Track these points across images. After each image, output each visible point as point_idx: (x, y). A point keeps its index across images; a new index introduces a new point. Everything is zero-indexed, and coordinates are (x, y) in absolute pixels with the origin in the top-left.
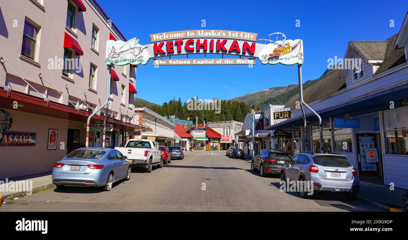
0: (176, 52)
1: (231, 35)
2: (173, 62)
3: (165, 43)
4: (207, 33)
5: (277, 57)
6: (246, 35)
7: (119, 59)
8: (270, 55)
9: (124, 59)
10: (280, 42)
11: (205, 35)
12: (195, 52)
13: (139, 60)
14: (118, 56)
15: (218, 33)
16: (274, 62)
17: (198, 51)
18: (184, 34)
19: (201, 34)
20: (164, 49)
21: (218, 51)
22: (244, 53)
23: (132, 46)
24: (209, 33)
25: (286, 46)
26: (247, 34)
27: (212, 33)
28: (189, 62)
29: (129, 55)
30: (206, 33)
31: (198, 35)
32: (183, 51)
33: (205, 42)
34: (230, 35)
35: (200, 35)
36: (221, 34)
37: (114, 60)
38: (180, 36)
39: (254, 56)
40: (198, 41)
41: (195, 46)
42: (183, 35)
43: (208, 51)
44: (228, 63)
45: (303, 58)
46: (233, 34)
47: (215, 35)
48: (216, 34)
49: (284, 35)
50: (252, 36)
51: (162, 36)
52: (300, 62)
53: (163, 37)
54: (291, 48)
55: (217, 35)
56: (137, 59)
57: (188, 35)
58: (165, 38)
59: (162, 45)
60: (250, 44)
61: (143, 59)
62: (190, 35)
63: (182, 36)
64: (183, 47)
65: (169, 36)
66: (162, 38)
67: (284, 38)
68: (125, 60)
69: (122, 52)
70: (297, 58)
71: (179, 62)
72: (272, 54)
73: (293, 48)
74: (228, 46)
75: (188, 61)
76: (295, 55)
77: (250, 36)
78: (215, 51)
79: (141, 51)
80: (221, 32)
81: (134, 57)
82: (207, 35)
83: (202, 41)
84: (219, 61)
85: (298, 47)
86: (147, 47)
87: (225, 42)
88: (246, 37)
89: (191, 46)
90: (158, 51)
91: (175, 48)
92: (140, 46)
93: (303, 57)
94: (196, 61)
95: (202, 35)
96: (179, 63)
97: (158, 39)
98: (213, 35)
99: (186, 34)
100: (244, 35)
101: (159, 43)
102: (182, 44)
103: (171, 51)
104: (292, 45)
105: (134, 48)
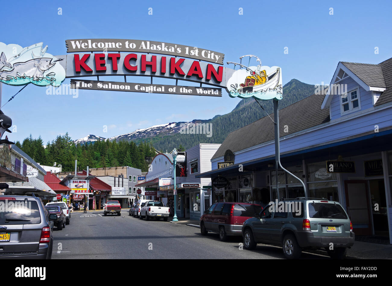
0: (109, 71)
1: (189, 52)
2: (103, 85)
3: (92, 55)
4: (155, 46)
5: (250, 89)
6: (209, 55)
7: (13, 74)
8: (242, 85)
9: (22, 75)
11: (152, 48)
12: (138, 72)
13: (49, 79)
14: (12, 69)
15: (171, 48)
16: (247, 95)
17: (143, 72)
18: (121, 44)
19: (146, 47)
20: (91, 64)
21: (171, 74)
22: (207, 80)
23: (37, 55)
24: (158, 47)
25: (262, 75)
26: (211, 53)
27: (161, 47)
28: (129, 87)
29: (32, 70)
30: (153, 46)
31: (142, 47)
32: (120, 70)
33: (154, 59)
34: (187, 53)
35: (144, 48)
36: (176, 50)
37: (5, 75)
38: (114, 47)
39: (221, 84)
40: (144, 57)
41: (138, 63)
42: (119, 46)
43: (158, 73)
44: (184, 92)
45: (282, 93)
46: (192, 51)
47: (167, 50)
48: (168, 48)
50: (217, 56)
51: (86, 44)
52: (279, 97)
53: (88, 46)
54: (267, 78)
55: (170, 50)
56: (45, 76)
57: (127, 47)
58: (90, 47)
59: (87, 57)
60: (216, 67)
61: (55, 77)
62: (129, 46)
63: (117, 46)
64: (120, 65)
65: (96, 46)
66: (85, 46)
67: (259, 63)
68: (24, 78)
69: (19, 63)
70: (275, 92)
71: (113, 86)
72: (244, 83)
73: (270, 78)
74: (186, 68)
75: (126, 86)
76: (272, 87)
77: (214, 57)
78: (167, 74)
79: (51, 64)
80: (174, 47)
81: (39, 74)
82: (155, 49)
83: (149, 58)
84: (172, 89)
85: (276, 77)
86: (62, 60)
87: (181, 62)
88: (209, 57)
89: (132, 64)
90: (81, 67)
91: (108, 66)
92: (50, 56)
93: (282, 91)
94: (138, 86)
95: (148, 48)
96: (113, 88)
97: (79, 47)
98: (163, 50)
99: (124, 45)
100: (206, 54)
101: (81, 55)
102: (118, 58)
103: (101, 69)
104: (269, 74)
105: (39, 59)
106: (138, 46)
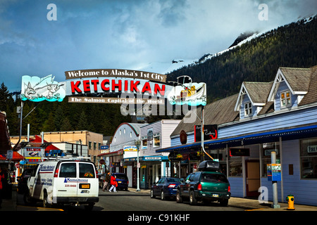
0: (92, 91)
1: (143, 75)
2: (88, 100)
3: (82, 82)
6: (156, 77)
8: (178, 97)
10: (186, 85)
11: (118, 74)
13: (56, 97)
16: (181, 103)
17: (113, 91)
18: (99, 72)
20: (81, 87)
21: (132, 91)
24: (123, 73)
26: (157, 75)
27: (125, 73)
28: (104, 100)
29: (46, 92)
30: (119, 72)
32: (100, 90)
33: (120, 81)
35: (114, 74)
37: (30, 96)
38: (95, 74)
40: (113, 81)
41: (109, 86)
45: (206, 100)
48: (129, 74)
49: (190, 79)
50: (162, 77)
52: (204, 103)
54: (196, 91)
56: (54, 96)
58: (80, 75)
59: (79, 83)
60: (160, 85)
61: (59, 96)
62: (104, 73)
63: (97, 74)
64: (99, 86)
65: (84, 74)
66: (77, 75)
67: (190, 81)
68: (41, 97)
69: (38, 88)
70: (201, 100)
71: (94, 100)
73: (198, 91)
74: (140, 87)
75: (102, 100)
76: (199, 97)
77: (160, 78)
81: (50, 94)
82: (121, 74)
83: (117, 82)
85: (202, 90)
86: (63, 85)
87: (138, 83)
89: (107, 86)
90: (75, 89)
91: (92, 87)
94: (110, 100)
95: (116, 74)
97: (73, 76)
98: (126, 75)
99: (101, 73)
100: (154, 76)
101: (75, 81)
102: (98, 83)
103: (87, 90)
104: (197, 88)
105: (50, 85)
106: (109, 73)
